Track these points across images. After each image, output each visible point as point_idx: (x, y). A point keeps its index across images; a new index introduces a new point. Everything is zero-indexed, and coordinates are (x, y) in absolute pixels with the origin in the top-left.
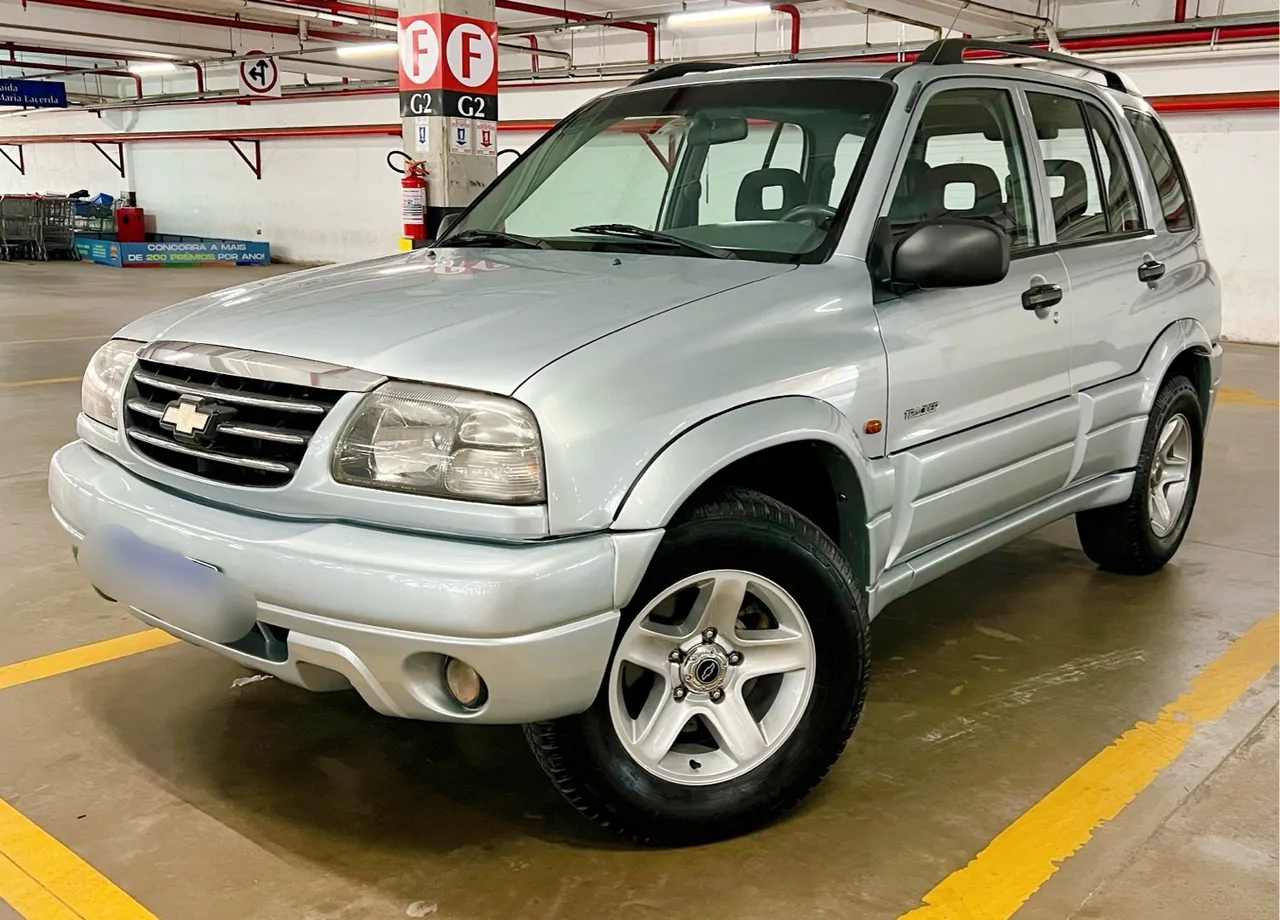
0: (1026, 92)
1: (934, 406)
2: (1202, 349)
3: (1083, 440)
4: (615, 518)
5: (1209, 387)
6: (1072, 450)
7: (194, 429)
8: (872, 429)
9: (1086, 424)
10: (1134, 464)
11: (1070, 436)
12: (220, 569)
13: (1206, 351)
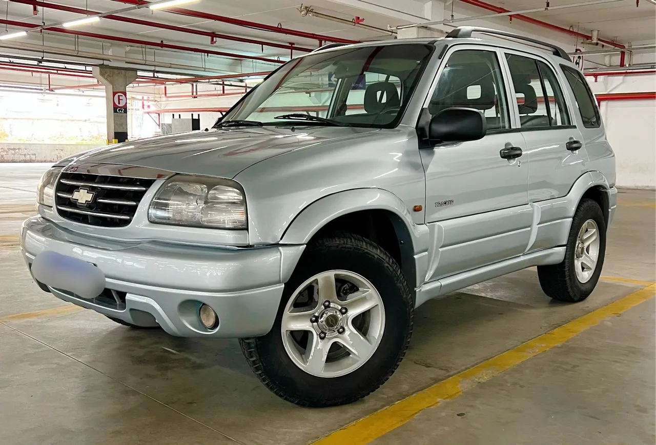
0: (505, 53)
1: (451, 202)
2: (604, 188)
3: (535, 228)
4: (281, 239)
5: (608, 208)
6: (530, 231)
7: (86, 201)
8: (417, 209)
9: (537, 219)
10: (565, 243)
11: (529, 225)
12: (95, 265)
13: (606, 189)
